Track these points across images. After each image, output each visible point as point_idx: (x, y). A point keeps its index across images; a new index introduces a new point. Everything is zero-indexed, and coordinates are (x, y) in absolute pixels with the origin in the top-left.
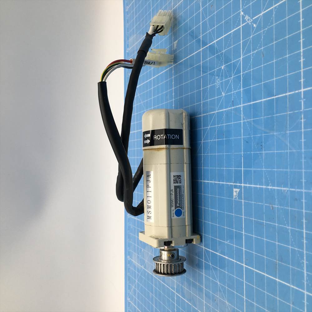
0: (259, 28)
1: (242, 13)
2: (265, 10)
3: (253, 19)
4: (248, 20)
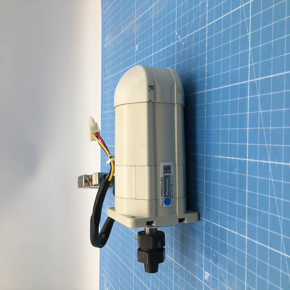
0: (185, 46)
1: (177, 33)
2: (189, 34)
3: (183, 38)
4: (180, 38)
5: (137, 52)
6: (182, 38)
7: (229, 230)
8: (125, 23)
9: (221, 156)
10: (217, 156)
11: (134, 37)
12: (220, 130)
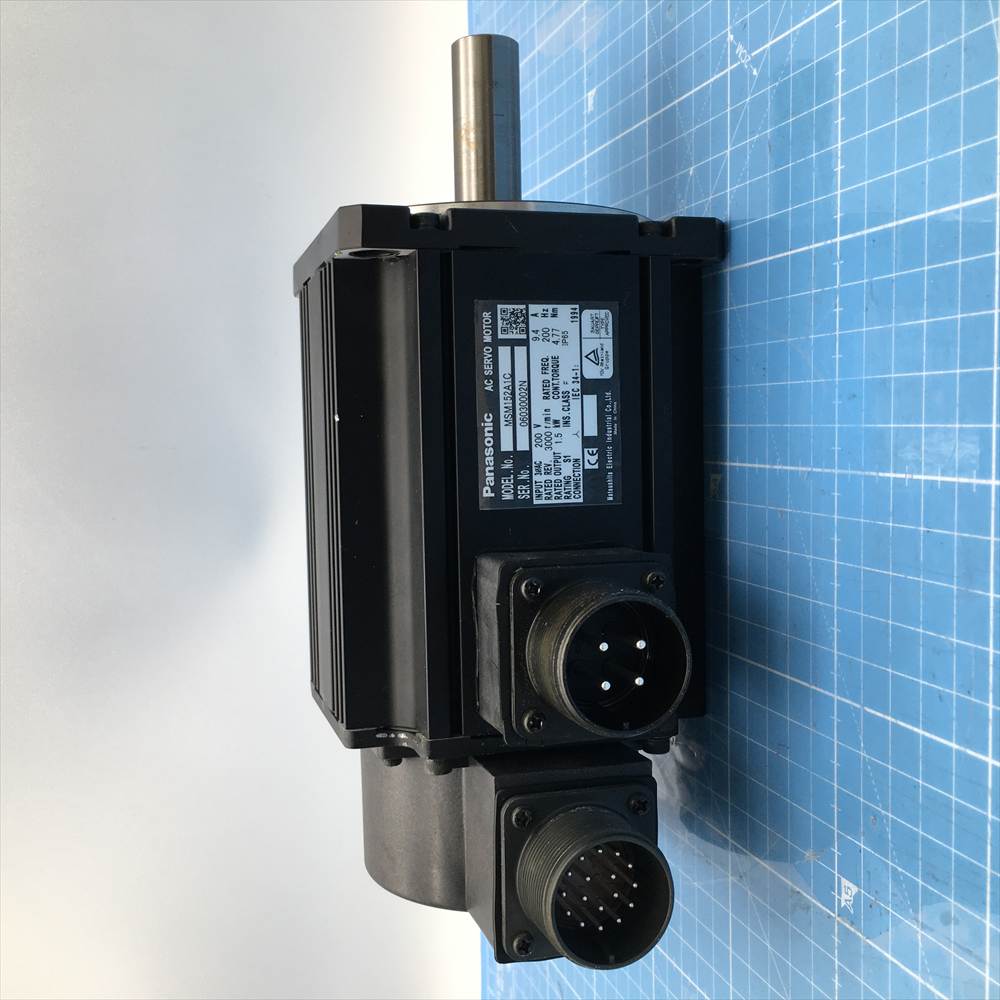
0: (762, 82)
1: (731, 37)
2: (775, 37)
3: (753, 54)
4: (743, 55)
5: (591, 116)
6: (750, 52)
7: (927, 735)
8: (549, 14)
9: (895, 472)
10: (881, 474)
11: (579, 63)
12: (890, 378)
